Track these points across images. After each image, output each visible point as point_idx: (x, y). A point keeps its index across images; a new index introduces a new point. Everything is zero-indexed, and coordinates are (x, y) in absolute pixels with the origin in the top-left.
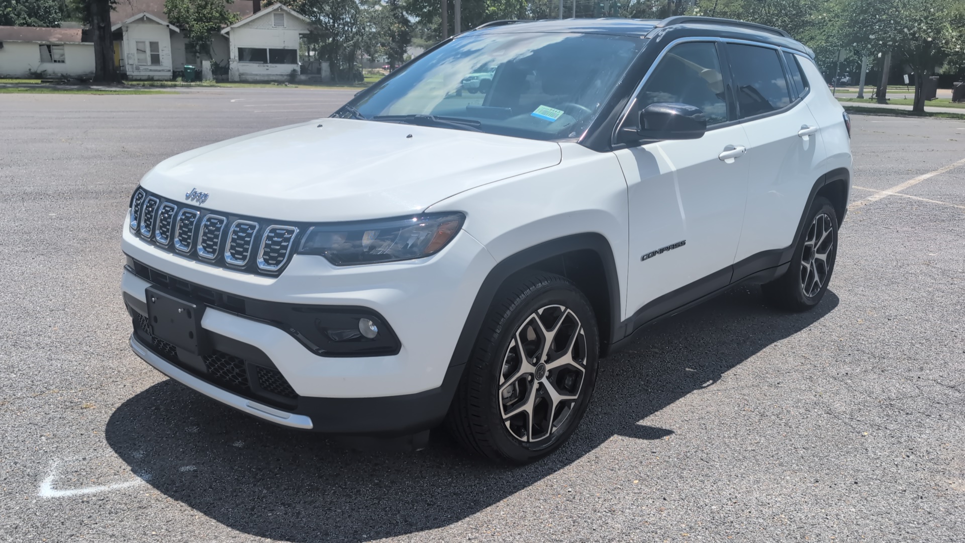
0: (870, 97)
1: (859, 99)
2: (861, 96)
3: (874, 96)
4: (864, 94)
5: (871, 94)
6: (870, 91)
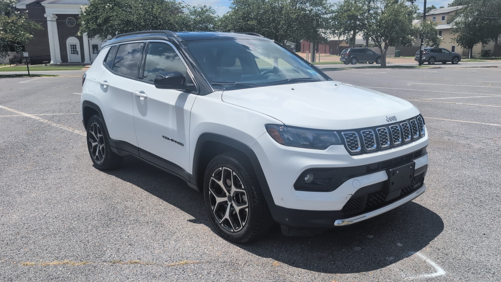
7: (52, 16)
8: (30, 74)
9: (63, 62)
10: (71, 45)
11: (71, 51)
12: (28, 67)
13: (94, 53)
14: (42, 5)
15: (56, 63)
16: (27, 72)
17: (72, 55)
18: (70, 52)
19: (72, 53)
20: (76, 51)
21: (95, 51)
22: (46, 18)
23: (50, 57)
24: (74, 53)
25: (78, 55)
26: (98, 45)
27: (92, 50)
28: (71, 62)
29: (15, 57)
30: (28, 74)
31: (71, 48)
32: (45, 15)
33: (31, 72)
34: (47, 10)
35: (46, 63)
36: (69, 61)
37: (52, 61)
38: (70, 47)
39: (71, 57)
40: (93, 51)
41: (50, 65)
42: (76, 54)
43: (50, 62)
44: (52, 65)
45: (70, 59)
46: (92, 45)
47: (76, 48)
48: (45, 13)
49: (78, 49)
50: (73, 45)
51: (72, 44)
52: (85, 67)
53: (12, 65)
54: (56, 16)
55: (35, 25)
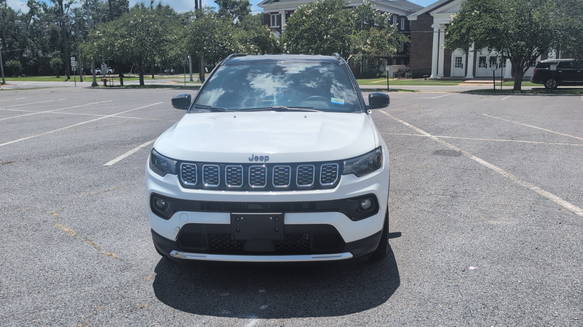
0: (197, 80)
1: (191, 82)
2: (191, 80)
3: (199, 80)
4: (193, 79)
5: (198, 78)
6: (196, 77)
7: (439, 26)
8: (389, 88)
9: (445, 76)
10: (456, 58)
11: (456, 64)
12: (388, 81)
13: (480, 66)
14: (431, 15)
15: (435, 77)
16: (387, 86)
17: (456, 68)
18: (454, 66)
19: (456, 67)
20: (461, 64)
21: (482, 64)
22: (433, 29)
23: (431, 71)
24: (458, 67)
25: (462, 68)
26: (487, 58)
27: (479, 62)
28: (454, 76)
29: (399, 71)
30: (387, 88)
31: (456, 61)
32: (432, 26)
33: (391, 87)
34: (435, 20)
35: (426, 77)
36: (452, 75)
37: (432, 75)
38: (455, 59)
39: (455, 71)
40: (480, 64)
41: (429, 79)
42: (460, 67)
43: (430, 76)
44: (431, 79)
45: (453, 73)
46: (479, 58)
47: (461, 61)
48: (433, 23)
49: (464, 62)
50: (459, 58)
51: (458, 56)
52: (464, 83)
53: (395, 79)
54: (445, 26)
55: (403, 38)
